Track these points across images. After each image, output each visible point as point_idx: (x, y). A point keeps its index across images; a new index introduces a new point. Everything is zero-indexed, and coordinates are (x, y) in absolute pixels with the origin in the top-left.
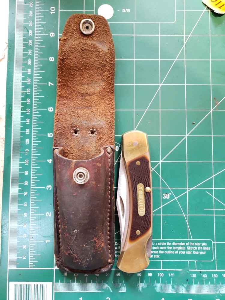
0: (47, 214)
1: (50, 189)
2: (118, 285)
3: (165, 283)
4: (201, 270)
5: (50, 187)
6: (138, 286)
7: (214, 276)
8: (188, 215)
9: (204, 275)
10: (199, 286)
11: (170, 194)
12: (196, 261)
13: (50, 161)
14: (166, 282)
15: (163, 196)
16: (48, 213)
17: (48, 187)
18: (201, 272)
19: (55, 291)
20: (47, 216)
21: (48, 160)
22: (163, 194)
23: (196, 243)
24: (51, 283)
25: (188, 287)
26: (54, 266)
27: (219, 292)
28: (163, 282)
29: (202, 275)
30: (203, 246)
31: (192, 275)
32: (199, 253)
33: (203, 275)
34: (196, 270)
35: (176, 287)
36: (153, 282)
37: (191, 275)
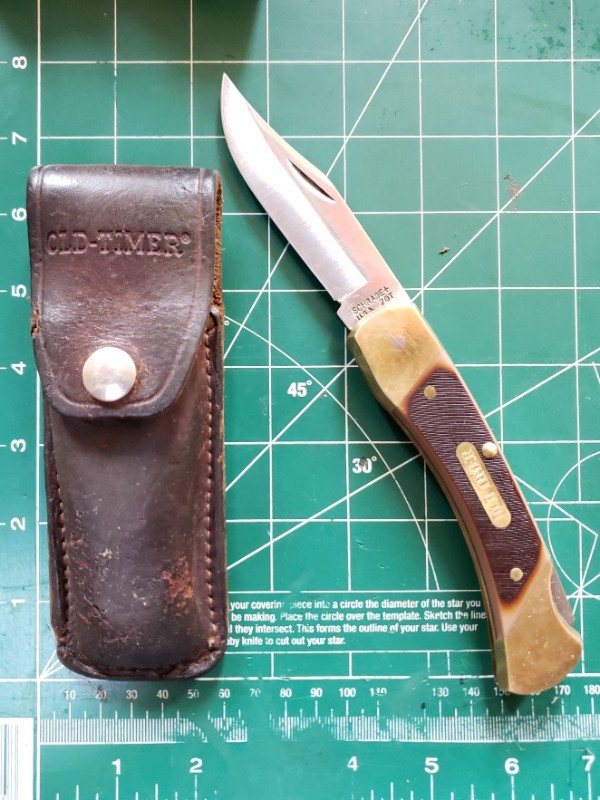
0: (15, 524)
1: (23, 450)
2: (224, 723)
3: (359, 714)
4: (464, 677)
5: (21, 445)
6: (283, 724)
7: (499, 692)
8: (427, 520)
9: (471, 689)
10: (456, 720)
11: (374, 459)
12: (448, 652)
13: (19, 368)
14: (363, 711)
15: (352, 465)
16: (15, 519)
17: (15, 445)
18: (461, 681)
19: (43, 743)
20: (14, 528)
21: (14, 366)
22: (354, 461)
23: (449, 602)
24: (31, 721)
25: (425, 723)
26: (38, 673)
27: (516, 738)
28: (355, 712)
29: (465, 689)
30: (471, 609)
31: (437, 692)
32: (459, 629)
33: (468, 689)
34: (449, 677)
35: (390, 724)
36: (324, 712)
37: (434, 689)
